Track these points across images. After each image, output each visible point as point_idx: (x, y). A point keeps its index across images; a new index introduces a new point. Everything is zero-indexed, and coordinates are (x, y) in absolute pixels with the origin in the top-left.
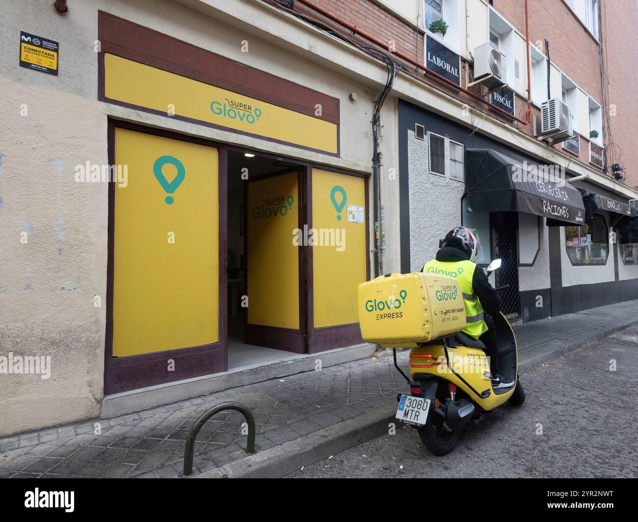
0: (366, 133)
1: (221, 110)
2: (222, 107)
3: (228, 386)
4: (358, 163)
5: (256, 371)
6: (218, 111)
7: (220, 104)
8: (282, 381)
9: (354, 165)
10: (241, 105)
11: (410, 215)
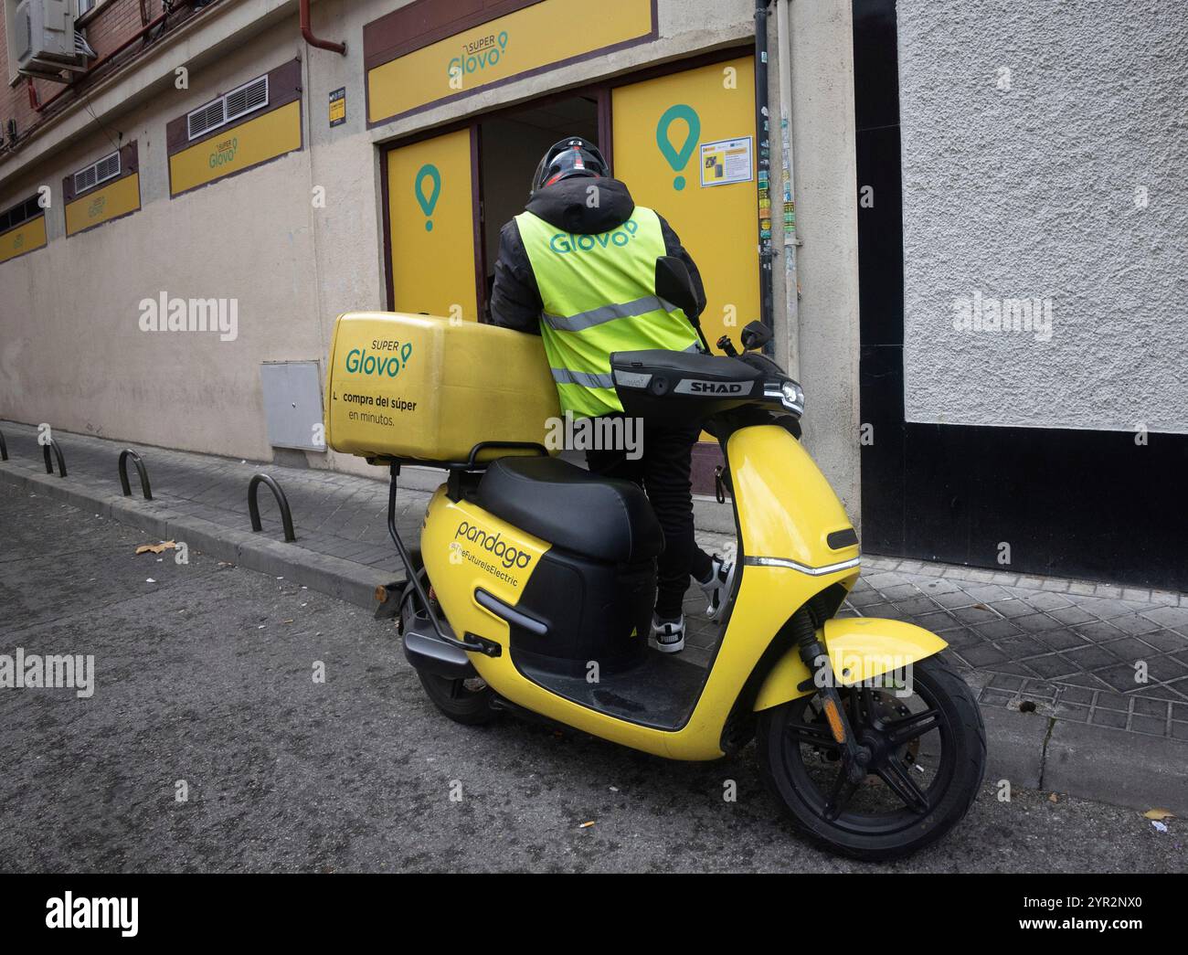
9: (697, 38)
10: (482, 42)
11: (903, 116)
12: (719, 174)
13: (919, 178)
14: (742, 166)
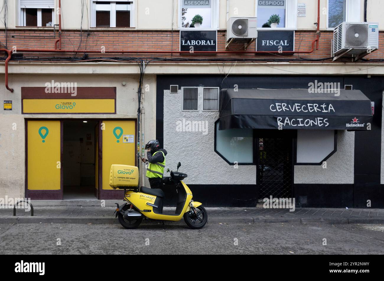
0: (133, 99)
1: (59, 107)
2: (60, 106)
3: (62, 204)
4: (128, 115)
5: (72, 202)
6: (58, 108)
7: (59, 105)
8: (82, 207)
9: (125, 116)
10: (67, 103)
11: (164, 136)
12: (127, 140)
13: (166, 146)
14: (132, 140)
